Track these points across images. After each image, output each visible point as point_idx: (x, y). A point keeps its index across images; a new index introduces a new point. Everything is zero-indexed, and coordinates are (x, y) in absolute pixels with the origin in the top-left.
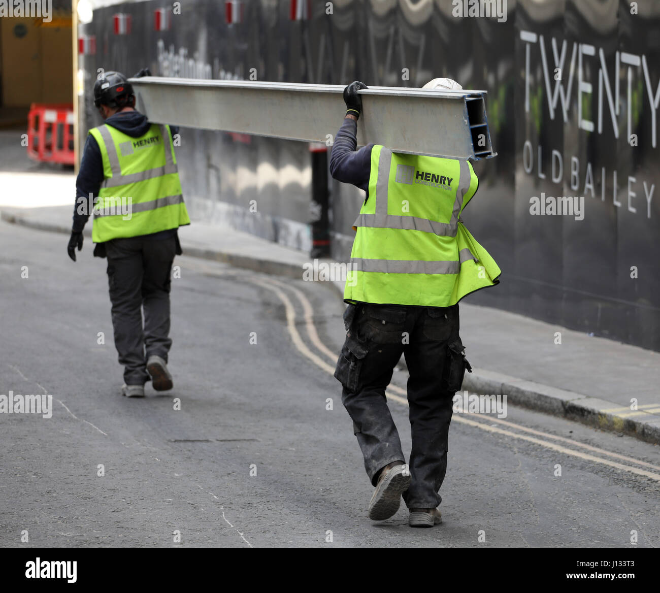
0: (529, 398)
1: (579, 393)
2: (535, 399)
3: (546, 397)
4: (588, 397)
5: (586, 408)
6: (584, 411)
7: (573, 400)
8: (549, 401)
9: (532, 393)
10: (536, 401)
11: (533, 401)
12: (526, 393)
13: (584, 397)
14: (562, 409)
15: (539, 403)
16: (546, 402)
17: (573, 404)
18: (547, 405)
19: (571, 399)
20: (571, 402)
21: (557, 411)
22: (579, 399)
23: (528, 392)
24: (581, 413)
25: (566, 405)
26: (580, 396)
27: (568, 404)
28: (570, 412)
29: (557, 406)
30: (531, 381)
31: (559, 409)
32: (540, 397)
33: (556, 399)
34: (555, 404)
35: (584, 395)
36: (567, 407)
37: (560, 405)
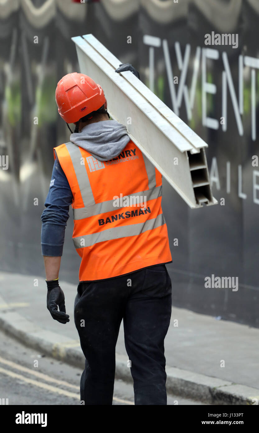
0: (175, 384)
1: (224, 379)
2: (182, 386)
3: (193, 384)
4: (234, 383)
5: (233, 395)
6: (231, 398)
7: (220, 387)
8: (196, 387)
9: (178, 379)
10: (182, 388)
11: (179, 388)
12: (173, 380)
13: (230, 383)
14: (210, 396)
15: (186, 389)
16: (193, 389)
17: (220, 391)
18: (194, 391)
19: (219, 386)
20: (219, 389)
21: (205, 398)
22: (226, 386)
23: (175, 378)
24: (228, 400)
25: (214, 391)
26: (226, 383)
27: (215, 391)
28: (218, 399)
29: (204, 393)
30: (175, 367)
31: (207, 396)
32: (187, 383)
33: (203, 386)
34: (203, 391)
35: (230, 381)
36: (214, 393)
37: (207, 391)
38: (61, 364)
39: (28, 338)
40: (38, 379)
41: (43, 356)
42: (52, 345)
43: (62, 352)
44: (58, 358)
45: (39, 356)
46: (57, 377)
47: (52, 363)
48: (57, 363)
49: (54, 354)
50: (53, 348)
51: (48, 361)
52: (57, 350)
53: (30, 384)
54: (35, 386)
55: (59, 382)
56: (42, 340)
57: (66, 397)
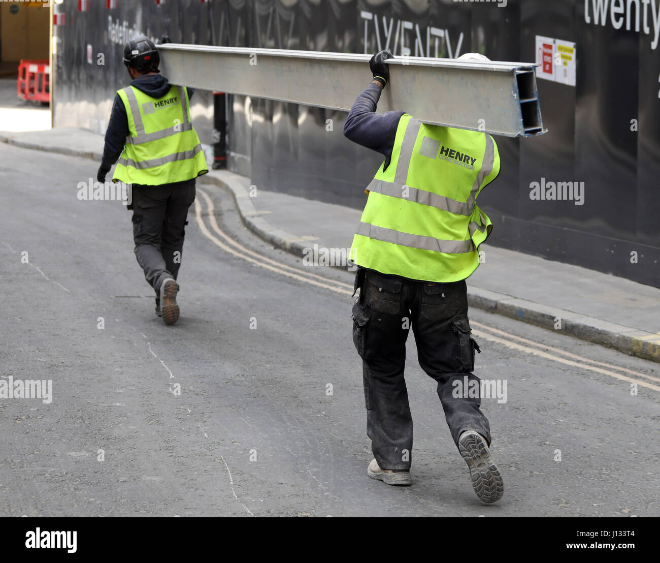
38: (287, 254)
39: (265, 235)
40: (267, 263)
41: (275, 248)
42: (281, 240)
43: (288, 246)
44: (285, 250)
45: (272, 248)
46: (282, 262)
47: (280, 253)
48: (284, 253)
49: (283, 247)
50: (282, 241)
51: (278, 251)
52: (284, 244)
53: (261, 266)
54: (264, 268)
55: (282, 266)
56: (275, 237)
57: (285, 276)
